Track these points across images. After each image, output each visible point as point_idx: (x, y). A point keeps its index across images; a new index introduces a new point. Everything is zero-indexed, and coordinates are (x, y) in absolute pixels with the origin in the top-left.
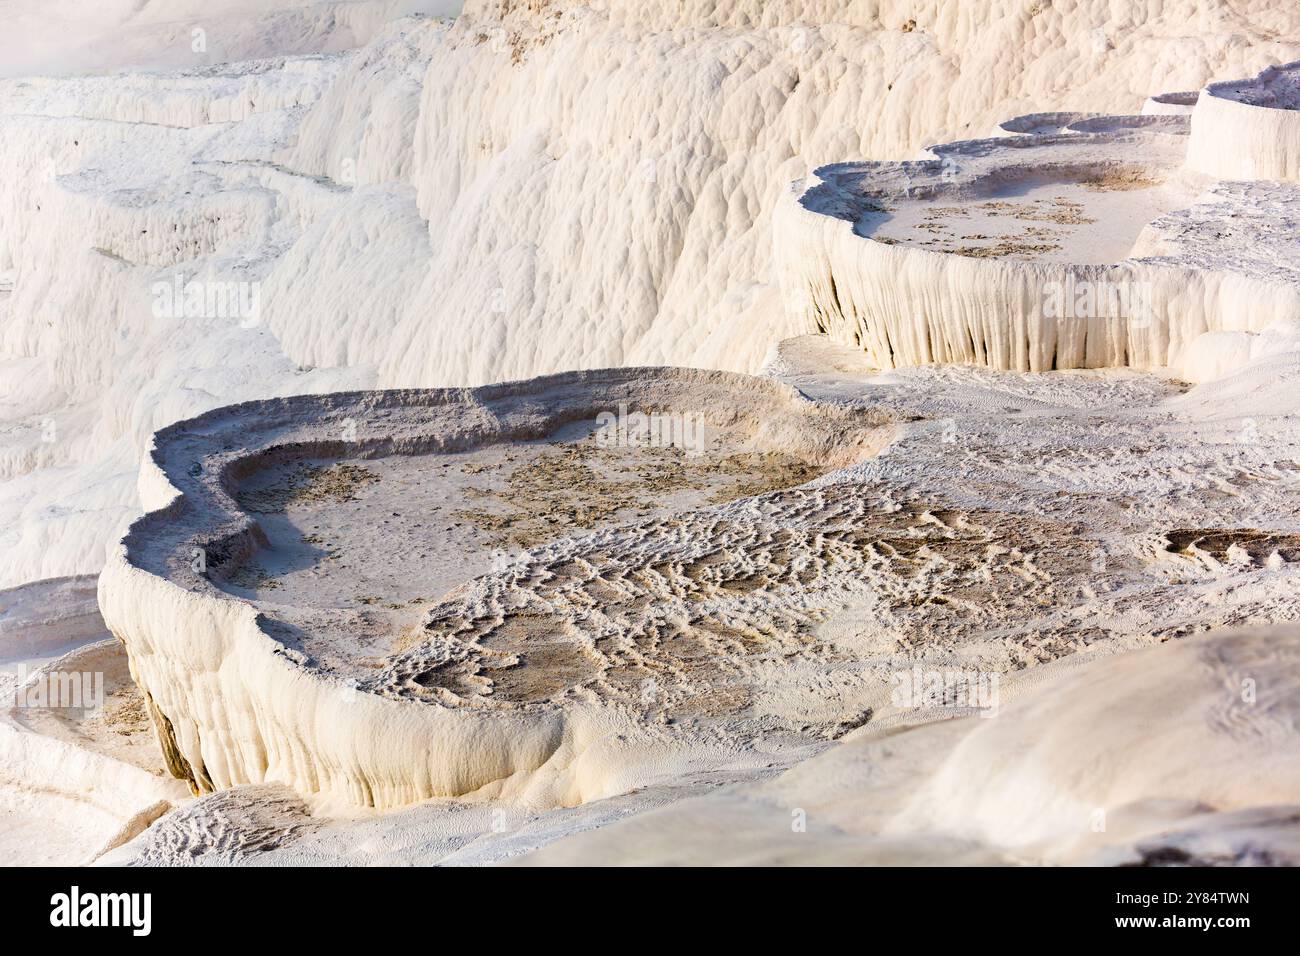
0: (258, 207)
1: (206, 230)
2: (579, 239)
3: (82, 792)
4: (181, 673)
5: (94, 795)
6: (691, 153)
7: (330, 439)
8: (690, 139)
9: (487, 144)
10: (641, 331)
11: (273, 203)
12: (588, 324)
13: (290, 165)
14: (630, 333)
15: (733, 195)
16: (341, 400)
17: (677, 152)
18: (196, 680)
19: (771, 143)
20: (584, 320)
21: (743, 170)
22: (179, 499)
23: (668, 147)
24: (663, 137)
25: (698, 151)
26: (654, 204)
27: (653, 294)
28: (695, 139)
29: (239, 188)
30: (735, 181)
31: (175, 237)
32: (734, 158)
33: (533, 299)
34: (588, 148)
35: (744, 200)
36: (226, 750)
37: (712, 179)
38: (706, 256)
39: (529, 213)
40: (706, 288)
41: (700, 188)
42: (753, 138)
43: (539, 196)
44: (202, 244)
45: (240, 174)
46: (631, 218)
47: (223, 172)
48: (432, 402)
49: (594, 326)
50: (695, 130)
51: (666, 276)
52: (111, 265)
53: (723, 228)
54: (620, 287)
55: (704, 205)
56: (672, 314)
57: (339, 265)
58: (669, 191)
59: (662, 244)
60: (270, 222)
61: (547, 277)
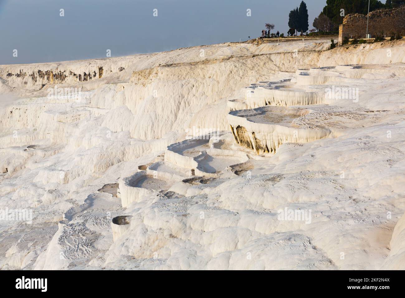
0: (88, 113)
1: (78, 117)
2: (163, 109)
3: (233, 155)
5: (234, 155)
6: (180, 96)
8: (179, 95)
9: (141, 98)
10: (175, 121)
11: (90, 112)
12: (167, 121)
13: (90, 106)
14: (173, 121)
17: (177, 97)
19: (191, 95)
20: (166, 120)
21: (188, 98)
23: (176, 96)
24: (175, 94)
25: (181, 96)
26: (175, 104)
27: (176, 116)
28: (180, 94)
29: (82, 110)
30: (187, 100)
31: (73, 118)
32: (186, 97)
33: (157, 118)
34: (162, 97)
35: (188, 102)
37: (183, 100)
38: (184, 110)
39: (154, 106)
40: (184, 114)
41: (182, 101)
42: (188, 94)
43: (155, 104)
44: (78, 119)
45: (83, 108)
46: (172, 106)
47: (78, 108)
49: (168, 121)
50: (180, 93)
51: (178, 113)
52: (61, 123)
53: (186, 106)
54: (171, 115)
55: (182, 103)
56: (179, 118)
57: (118, 117)
58: (177, 102)
59: (177, 109)
60: (90, 115)
61: (158, 115)
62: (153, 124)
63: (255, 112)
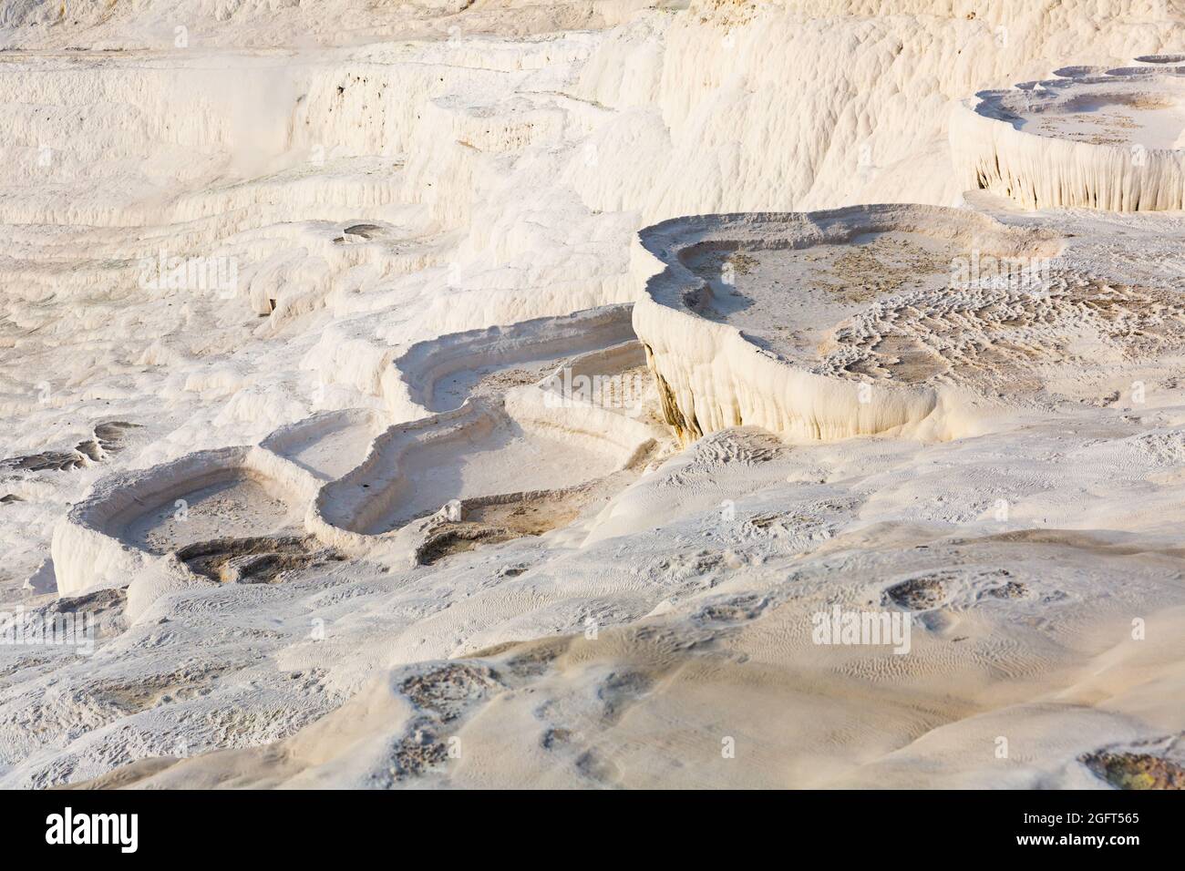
0: (557, 117)
1: (524, 132)
2: (767, 139)
4: (686, 363)
5: (608, 435)
6: (837, 89)
7: (730, 239)
8: (836, 81)
9: (708, 83)
10: (803, 194)
11: (566, 116)
12: (771, 190)
13: (574, 94)
14: (797, 194)
15: (861, 115)
16: (733, 217)
17: (828, 89)
18: (697, 368)
19: (884, 86)
20: (769, 187)
21: (867, 101)
22: (666, 268)
23: (823, 85)
24: (819, 80)
25: (840, 88)
26: (813, 119)
27: (811, 172)
28: (839, 81)
29: (544, 107)
30: (862, 107)
31: (507, 136)
32: (862, 93)
33: (738, 174)
34: (773, 85)
35: (868, 118)
36: (711, 408)
37: (849, 105)
38: (844, 151)
39: (736, 123)
40: (844, 170)
41: (841, 110)
42: (874, 81)
43: (742, 113)
44: (522, 140)
45: (545, 100)
46: (799, 128)
47: (533, 98)
48: (784, 220)
49: (775, 190)
50: (839, 75)
51: (819, 162)
52: (468, 151)
53: (855, 134)
54: (792, 167)
55: (844, 120)
56: (823, 185)
57: (617, 152)
58: (823, 112)
59: (818, 143)
60: (564, 128)
61: (747, 161)
62: (720, 198)
63: (812, 229)
